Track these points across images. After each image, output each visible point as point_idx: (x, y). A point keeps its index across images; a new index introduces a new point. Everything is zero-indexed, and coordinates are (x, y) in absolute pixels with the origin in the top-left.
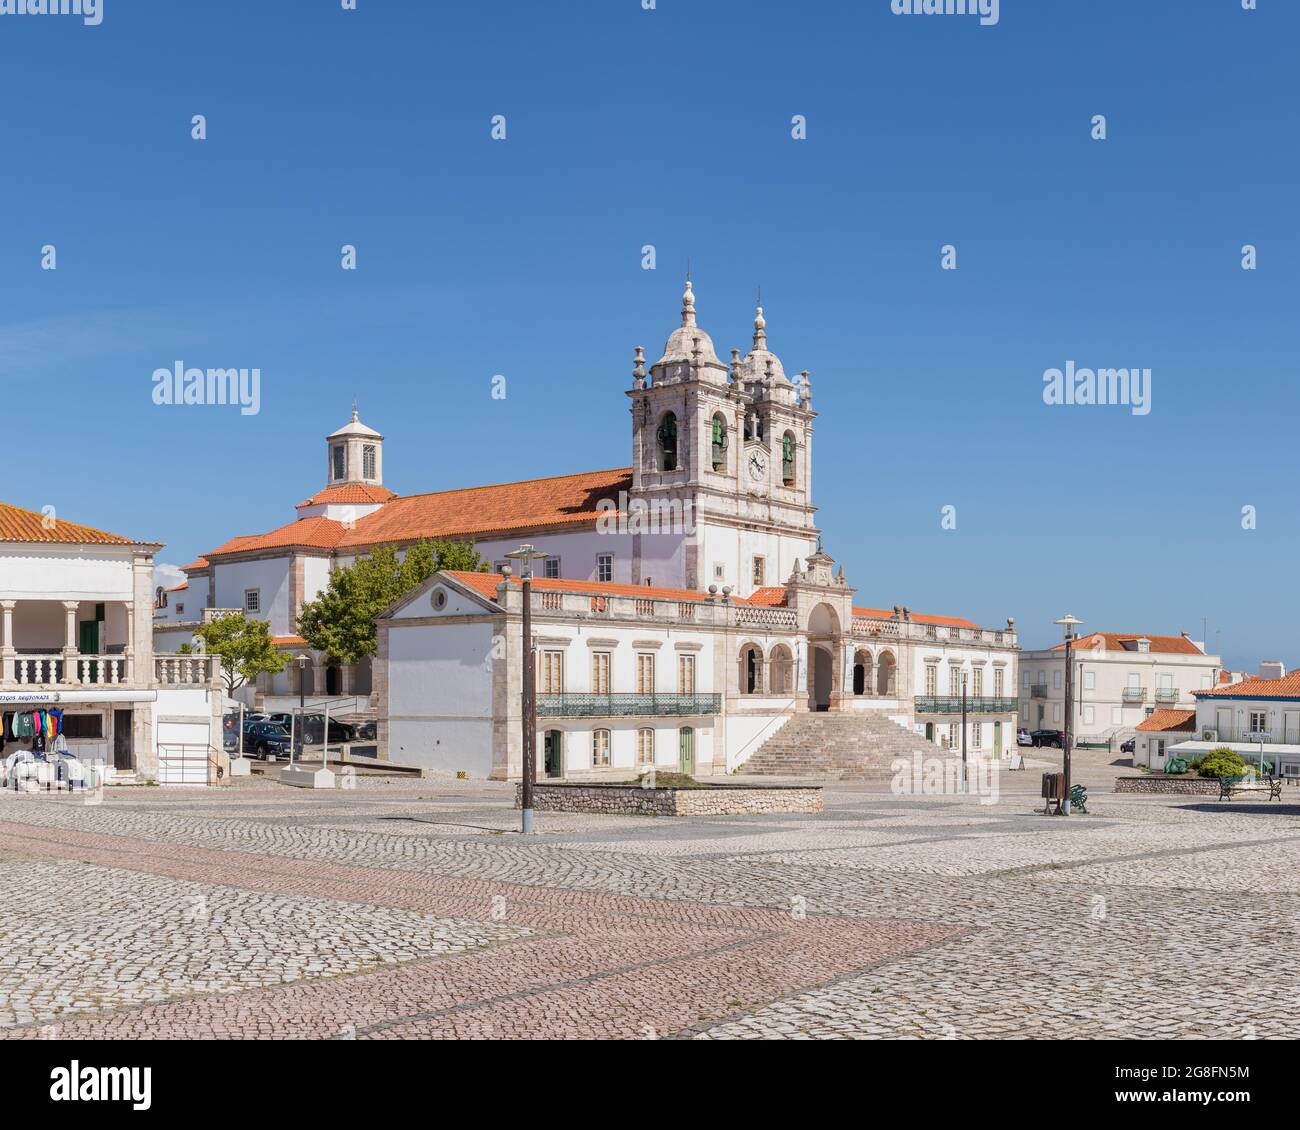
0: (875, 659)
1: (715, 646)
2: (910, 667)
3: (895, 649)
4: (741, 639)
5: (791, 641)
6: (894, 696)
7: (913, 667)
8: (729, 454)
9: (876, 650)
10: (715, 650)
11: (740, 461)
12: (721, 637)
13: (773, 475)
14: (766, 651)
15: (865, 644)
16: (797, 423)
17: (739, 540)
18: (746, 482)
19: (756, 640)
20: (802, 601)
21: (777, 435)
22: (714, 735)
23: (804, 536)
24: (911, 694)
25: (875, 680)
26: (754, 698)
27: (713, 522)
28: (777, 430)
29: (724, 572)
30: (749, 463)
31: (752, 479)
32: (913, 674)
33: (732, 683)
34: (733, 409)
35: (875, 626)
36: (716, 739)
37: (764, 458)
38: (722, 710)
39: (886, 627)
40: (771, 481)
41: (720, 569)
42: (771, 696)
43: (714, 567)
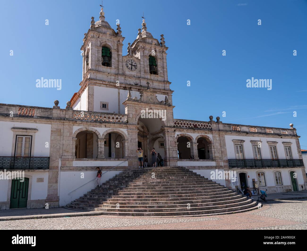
0: (195, 140)
1: (51, 131)
2: (223, 145)
3: (210, 136)
4: (76, 128)
5: (124, 131)
6: (213, 160)
7: (225, 145)
8: (113, 60)
9: (195, 136)
10: (52, 134)
11: (120, 63)
12: (57, 126)
13: (142, 69)
14: (101, 135)
15: (186, 133)
16: (157, 51)
17: (119, 93)
18: (125, 71)
19: (92, 128)
20: (132, 110)
21: (145, 55)
22: (49, 182)
23: (164, 93)
24: (225, 159)
25: (196, 151)
26: (88, 160)
27: (100, 85)
28: (144, 53)
29: (108, 106)
30: (126, 64)
31: (129, 70)
32: (226, 149)
33: (68, 151)
34: (116, 43)
35: (193, 125)
36: (51, 184)
37: (137, 63)
38: (58, 167)
39: (202, 125)
40: (141, 71)
41: (105, 105)
42: (104, 160)
43: (101, 104)
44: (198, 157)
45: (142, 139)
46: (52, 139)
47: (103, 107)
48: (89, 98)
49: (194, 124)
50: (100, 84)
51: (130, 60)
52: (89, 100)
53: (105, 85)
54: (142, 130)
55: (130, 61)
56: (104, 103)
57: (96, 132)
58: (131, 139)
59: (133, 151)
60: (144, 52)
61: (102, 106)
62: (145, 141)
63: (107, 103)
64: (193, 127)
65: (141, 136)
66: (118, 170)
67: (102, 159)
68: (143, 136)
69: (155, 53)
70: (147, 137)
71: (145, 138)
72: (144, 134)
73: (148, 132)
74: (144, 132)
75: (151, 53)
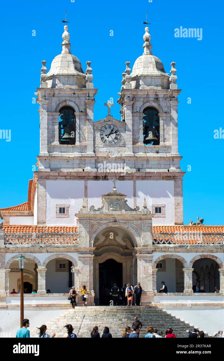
3: (219, 256)
4: (10, 257)
5: (73, 256)
11: (90, 134)
13: (129, 139)
14: (42, 263)
16: (161, 99)
17: (86, 187)
20: (85, 226)
21: (135, 111)
23: (167, 178)
28: (135, 107)
29: (68, 211)
31: (105, 144)
34: (82, 100)
37: (119, 129)
41: (64, 209)
42: (45, 295)
43: (57, 207)
44: (191, 290)
45: (123, 258)
47: (60, 212)
48: (39, 201)
50: (56, 176)
51: (107, 126)
52: (39, 205)
53: (64, 178)
54: (124, 244)
55: (106, 129)
56: (62, 207)
57: (35, 260)
58: (83, 266)
60: (135, 105)
61: (58, 212)
62: (128, 261)
63: (66, 206)
64: (188, 242)
65: (121, 255)
68: (125, 255)
69: (155, 105)
70: (132, 255)
71: (128, 257)
72: (126, 251)
73: (133, 248)
74: (127, 248)
75: (147, 105)
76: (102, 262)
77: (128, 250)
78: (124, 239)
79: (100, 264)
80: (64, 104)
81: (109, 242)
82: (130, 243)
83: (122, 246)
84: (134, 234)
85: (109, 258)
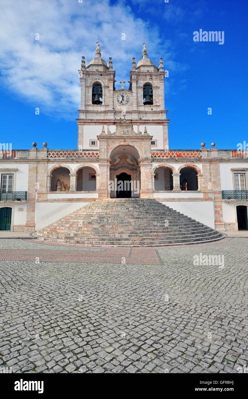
0: (177, 171)
1: (29, 169)
3: (199, 166)
4: (52, 165)
5: (95, 166)
6: (199, 192)
7: (218, 175)
9: (177, 167)
10: (29, 171)
11: (111, 98)
12: (33, 165)
13: (135, 101)
14: (73, 171)
15: (166, 164)
16: (153, 78)
17: (109, 129)
18: (115, 106)
19: (64, 165)
20: (104, 145)
22: (28, 211)
23: (158, 124)
24: (218, 190)
25: (177, 183)
26: (60, 193)
27: (89, 124)
29: (97, 143)
30: (117, 99)
31: (120, 104)
32: (220, 179)
33: (43, 186)
34: (106, 79)
35: (176, 154)
36: (29, 213)
37: (129, 95)
38: (34, 199)
39: (188, 154)
40: (133, 104)
41: (94, 142)
42: (75, 192)
43: (90, 141)
44: (179, 189)
45: (131, 172)
46: (30, 176)
47: (92, 144)
48: (79, 137)
49: (178, 153)
50: (90, 122)
51: (121, 94)
54: (132, 163)
57: (68, 168)
58: (102, 172)
59: (103, 183)
60: (138, 82)
63: (96, 140)
64: (176, 156)
65: (130, 170)
66: (88, 201)
67: (73, 192)
68: (132, 169)
69: (150, 82)
70: (137, 170)
71: (134, 171)
72: (133, 167)
73: (137, 165)
74: (133, 165)
75: (146, 82)
76: (118, 174)
77: (134, 167)
78: (132, 160)
79: (117, 176)
80: (95, 81)
81: (123, 162)
82: (136, 162)
83: (130, 165)
84: (138, 150)
85: (122, 172)
